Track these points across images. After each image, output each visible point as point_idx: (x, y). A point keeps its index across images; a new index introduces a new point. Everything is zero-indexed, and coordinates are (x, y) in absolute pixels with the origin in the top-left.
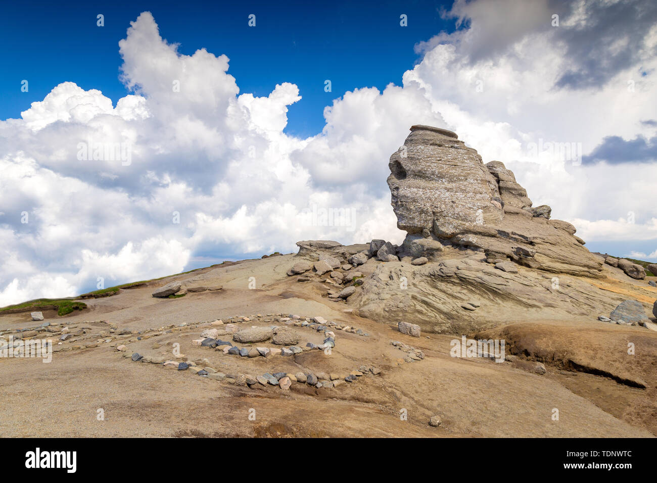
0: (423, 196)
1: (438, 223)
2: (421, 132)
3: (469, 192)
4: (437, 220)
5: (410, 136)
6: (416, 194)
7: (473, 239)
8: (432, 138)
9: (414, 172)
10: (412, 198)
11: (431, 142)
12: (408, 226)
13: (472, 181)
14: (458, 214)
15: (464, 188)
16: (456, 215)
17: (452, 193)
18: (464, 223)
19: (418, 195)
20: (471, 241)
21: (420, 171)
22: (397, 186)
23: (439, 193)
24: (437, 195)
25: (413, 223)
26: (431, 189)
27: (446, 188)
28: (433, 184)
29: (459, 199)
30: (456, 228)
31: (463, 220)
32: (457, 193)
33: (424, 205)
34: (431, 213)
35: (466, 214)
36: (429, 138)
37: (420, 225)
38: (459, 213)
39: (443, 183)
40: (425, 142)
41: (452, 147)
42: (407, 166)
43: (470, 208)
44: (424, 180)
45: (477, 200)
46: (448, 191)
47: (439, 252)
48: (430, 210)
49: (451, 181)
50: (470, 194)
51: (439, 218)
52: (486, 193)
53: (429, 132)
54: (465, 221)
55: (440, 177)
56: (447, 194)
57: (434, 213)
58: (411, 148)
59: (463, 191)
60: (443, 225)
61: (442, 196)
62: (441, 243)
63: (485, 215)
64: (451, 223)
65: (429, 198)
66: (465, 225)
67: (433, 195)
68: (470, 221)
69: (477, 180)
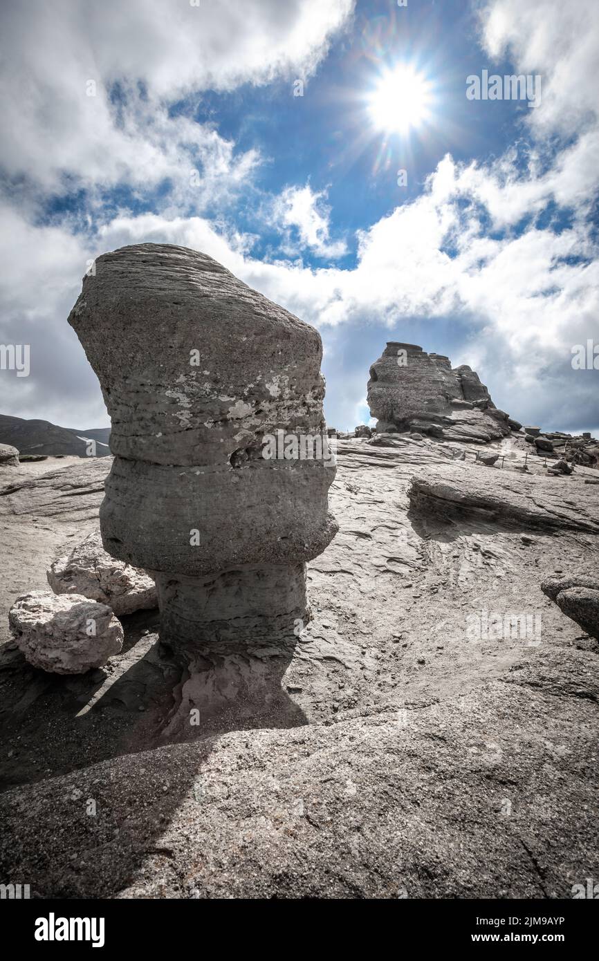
0: (386, 393)
2: (394, 347)
4: (395, 409)
5: (386, 350)
6: (382, 392)
9: (382, 376)
13: (424, 382)
16: (407, 406)
17: (407, 391)
21: (386, 376)
22: (372, 387)
23: (398, 391)
26: (393, 388)
28: (394, 384)
29: (412, 394)
30: (406, 415)
31: (412, 409)
32: (411, 391)
33: (386, 400)
34: (390, 405)
35: (415, 405)
37: (385, 413)
38: (409, 404)
39: (402, 384)
42: (380, 373)
43: (419, 401)
44: (389, 382)
45: (426, 395)
48: (390, 402)
49: (408, 382)
52: (435, 390)
53: (398, 347)
55: (400, 380)
56: (404, 391)
58: (385, 360)
60: (398, 413)
61: (400, 393)
62: (397, 425)
63: (429, 406)
64: (403, 411)
65: (390, 395)
66: (412, 412)
67: (393, 392)
68: (417, 410)
69: (429, 381)
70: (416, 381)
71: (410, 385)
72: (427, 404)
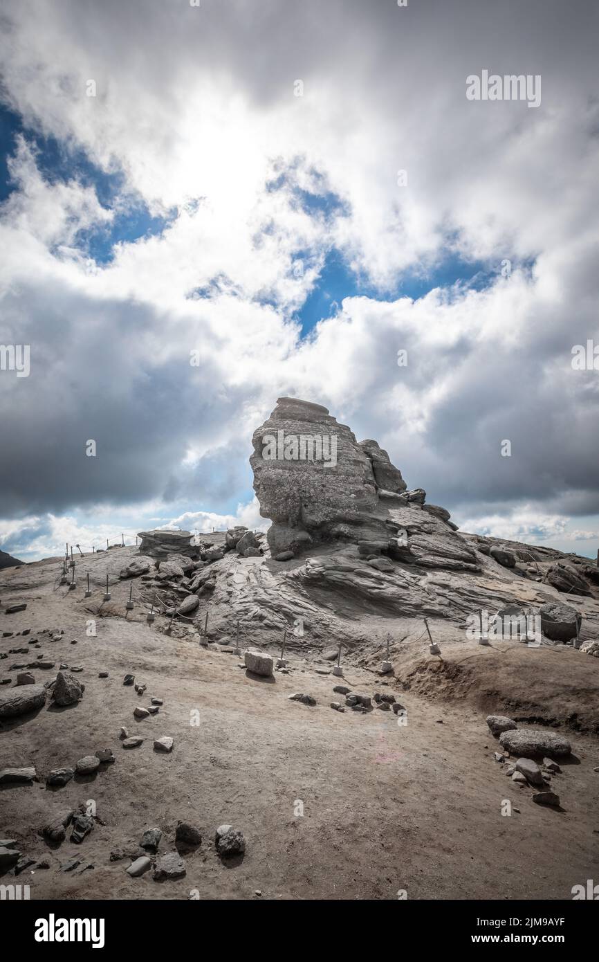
1: (305, 510)
2: (289, 406)
3: (340, 475)
4: (305, 506)
5: (277, 409)
6: (282, 475)
7: (344, 529)
8: (300, 412)
11: (299, 417)
12: (273, 514)
13: (344, 462)
15: (335, 470)
16: (326, 501)
17: (321, 476)
18: (334, 510)
19: (283, 477)
20: (343, 531)
22: (260, 466)
23: (308, 475)
24: (304, 478)
25: (278, 510)
27: (315, 470)
28: (300, 464)
29: (330, 482)
30: (327, 516)
31: (334, 507)
32: (328, 476)
33: (291, 490)
34: (298, 498)
35: (337, 499)
36: (298, 413)
37: (286, 512)
38: (329, 498)
39: (312, 464)
40: (293, 417)
41: (322, 423)
43: (342, 493)
45: (350, 483)
46: (318, 472)
47: (307, 544)
48: (297, 495)
51: (307, 504)
52: (359, 475)
53: (297, 406)
54: (336, 508)
56: (317, 476)
58: (277, 423)
60: (311, 512)
61: (311, 478)
62: (310, 533)
63: (358, 501)
64: (321, 510)
65: (297, 481)
66: (336, 512)
67: (301, 478)
68: (342, 507)
69: (349, 461)
72: (355, 498)
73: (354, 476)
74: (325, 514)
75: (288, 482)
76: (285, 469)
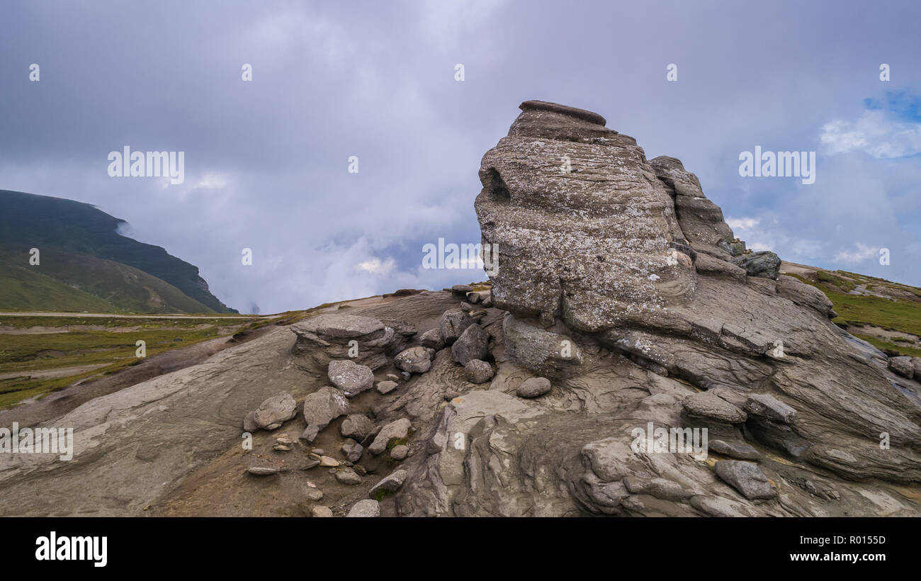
0: (542, 245)
1: (570, 304)
2: (539, 115)
3: (630, 237)
4: (570, 295)
5: (519, 120)
6: (529, 240)
7: (642, 342)
8: (558, 126)
9: (525, 193)
10: (520, 250)
11: (558, 134)
12: (511, 305)
13: (635, 213)
14: (611, 285)
15: (621, 229)
16: (606, 287)
17: (597, 240)
18: (622, 305)
19: (531, 244)
20: (640, 348)
21: (536, 194)
22: (492, 219)
23: (573, 239)
24: (567, 244)
25: (522, 300)
26: (558, 230)
27: (586, 230)
28: (560, 219)
29: (612, 251)
30: (608, 317)
31: (620, 298)
32: (607, 240)
33: (544, 266)
34: (557, 281)
35: (626, 286)
36: (554, 126)
37: (536, 305)
38: (612, 283)
39: (581, 219)
40: (547, 134)
41: (595, 142)
42: (514, 181)
43: (634, 271)
44: (543, 211)
45: (646, 251)
46: (590, 235)
47: (573, 367)
48: (555, 275)
49: (595, 214)
50: (632, 240)
51: (573, 292)
52: (661, 235)
53: (553, 116)
54: (624, 301)
55: (574, 207)
56: (589, 241)
57: (562, 281)
58: (520, 145)
59: (620, 235)
60: (580, 307)
61: (579, 245)
62: (577, 341)
63: (663, 287)
64: (597, 305)
65: (553, 250)
66: (624, 310)
67: (561, 244)
68: (635, 300)
69: (644, 209)
70: (615, 212)
71: (601, 221)
72: (658, 281)
73: (653, 237)
74: (604, 313)
75: (540, 253)
76: (535, 228)
